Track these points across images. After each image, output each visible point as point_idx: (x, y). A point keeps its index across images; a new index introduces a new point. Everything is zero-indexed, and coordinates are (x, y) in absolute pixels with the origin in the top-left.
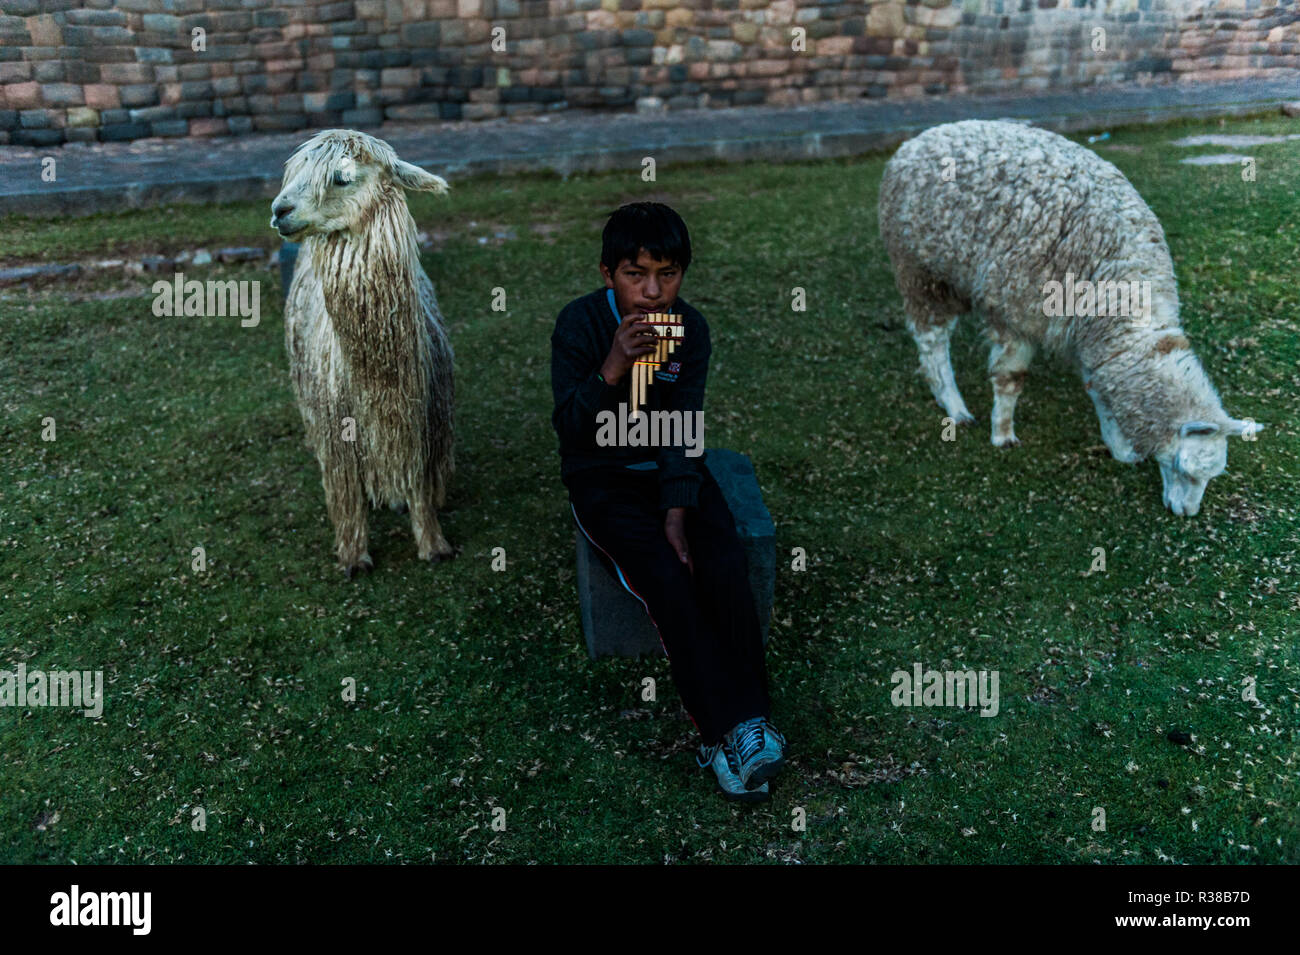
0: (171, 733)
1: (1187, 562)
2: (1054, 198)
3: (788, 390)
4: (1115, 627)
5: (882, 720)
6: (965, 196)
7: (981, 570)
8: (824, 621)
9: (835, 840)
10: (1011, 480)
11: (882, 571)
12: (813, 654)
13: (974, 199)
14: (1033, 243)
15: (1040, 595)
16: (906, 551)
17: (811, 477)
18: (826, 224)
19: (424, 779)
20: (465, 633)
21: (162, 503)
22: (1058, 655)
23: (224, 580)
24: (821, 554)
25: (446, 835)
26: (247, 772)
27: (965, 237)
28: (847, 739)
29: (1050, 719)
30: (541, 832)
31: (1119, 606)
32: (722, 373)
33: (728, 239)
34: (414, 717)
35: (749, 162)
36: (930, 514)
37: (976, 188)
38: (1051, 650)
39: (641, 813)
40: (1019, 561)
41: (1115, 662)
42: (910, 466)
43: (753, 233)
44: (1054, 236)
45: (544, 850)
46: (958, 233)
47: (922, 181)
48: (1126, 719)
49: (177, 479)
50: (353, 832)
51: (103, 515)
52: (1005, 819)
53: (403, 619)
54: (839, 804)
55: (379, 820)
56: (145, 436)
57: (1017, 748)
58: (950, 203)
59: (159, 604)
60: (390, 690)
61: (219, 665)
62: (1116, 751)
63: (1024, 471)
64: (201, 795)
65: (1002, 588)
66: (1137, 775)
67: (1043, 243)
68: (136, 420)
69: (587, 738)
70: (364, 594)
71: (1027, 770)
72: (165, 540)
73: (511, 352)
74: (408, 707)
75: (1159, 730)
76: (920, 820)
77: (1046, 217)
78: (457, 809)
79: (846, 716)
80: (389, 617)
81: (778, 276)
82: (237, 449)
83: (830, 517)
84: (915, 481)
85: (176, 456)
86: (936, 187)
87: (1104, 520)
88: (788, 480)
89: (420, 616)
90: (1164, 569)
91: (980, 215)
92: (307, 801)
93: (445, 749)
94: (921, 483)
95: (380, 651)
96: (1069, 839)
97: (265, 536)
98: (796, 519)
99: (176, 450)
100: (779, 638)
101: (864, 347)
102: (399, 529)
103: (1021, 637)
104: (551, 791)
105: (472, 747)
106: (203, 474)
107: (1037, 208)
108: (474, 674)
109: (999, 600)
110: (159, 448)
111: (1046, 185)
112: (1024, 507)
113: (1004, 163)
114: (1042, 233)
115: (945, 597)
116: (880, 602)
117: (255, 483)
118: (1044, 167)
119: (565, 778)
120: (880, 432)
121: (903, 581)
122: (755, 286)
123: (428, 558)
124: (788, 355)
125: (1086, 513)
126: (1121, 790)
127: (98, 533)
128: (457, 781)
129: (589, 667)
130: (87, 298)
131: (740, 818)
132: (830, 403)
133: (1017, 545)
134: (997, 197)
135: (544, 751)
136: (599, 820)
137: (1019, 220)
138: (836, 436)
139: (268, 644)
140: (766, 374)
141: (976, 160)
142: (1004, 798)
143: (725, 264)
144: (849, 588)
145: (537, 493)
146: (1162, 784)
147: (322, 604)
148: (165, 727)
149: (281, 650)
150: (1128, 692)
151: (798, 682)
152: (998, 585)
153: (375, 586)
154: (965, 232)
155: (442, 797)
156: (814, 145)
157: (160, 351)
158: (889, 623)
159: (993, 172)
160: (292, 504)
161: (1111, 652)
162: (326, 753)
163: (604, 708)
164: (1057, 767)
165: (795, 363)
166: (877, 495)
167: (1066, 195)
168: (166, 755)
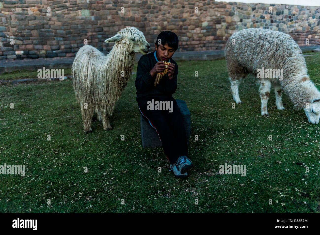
0: (34, 164)
1: (298, 128)
2: (274, 42)
3: (197, 98)
4: (280, 141)
5: (218, 161)
6: (251, 43)
7: (245, 131)
8: (204, 141)
9: (205, 187)
10: (252, 113)
11: (219, 132)
12: (201, 148)
13: (253, 44)
14: (269, 53)
15: (260, 135)
16: (226, 127)
17: (202, 114)
18: (207, 70)
19: (97, 173)
20: (112, 144)
21: (45, 121)
22: (266, 147)
23: (56, 134)
24: (204, 128)
25: (100, 185)
26: (51, 172)
27: (251, 54)
28: (209, 166)
29: (264, 160)
30: (125, 185)
31: (281, 137)
32: (181, 96)
33: (184, 73)
34: (96, 161)
35: (190, 61)
36: (232, 120)
37: (254, 41)
38: (263, 146)
39: (153, 181)
40: (255, 129)
41: (280, 149)
42: (227, 111)
43: (190, 72)
44: (274, 51)
45: (125, 189)
46: (249, 53)
47: (239, 42)
48: (284, 160)
49: (50, 116)
50: (75, 184)
51: (31, 123)
52: (252, 182)
53: (98, 141)
54: (207, 179)
55: (83, 182)
56: (44, 108)
57: (255, 167)
58: (247, 46)
59: (39, 139)
60: (91, 155)
61: (50, 151)
62: (282, 167)
63: (255, 111)
64: (38, 177)
65: (250, 134)
66: (288, 172)
67: (271, 53)
68: (43, 105)
69: (140, 165)
70: (89, 137)
71: (258, 171)
72: (44, 127)
73: (132, 93)
74: (95, 158)
75: (294, 162)
76: (229, 183)
77: (272, 47)
78: (104, 180)
79: (209, 160)
80: (94, 141)
81: (196, 79)
82: (65, 111)
83: (206, 121)
84: (228, 114)
85: (50, 112)
86: (243, 42)
87: (276, 120)
88: (196, 114)
89: (102, 141)
90: (292, 130)
91: (255, 48)
92: (65, 178)
93: (103, 167)
94: (229, 114)
95: (90, 147)
96: (271, 186)
97: (68, 126)
98: (198, 121)
99: (51, 111)
100: (192, 144)
101: (216, 90)
102: (100, 124)
103: (255, 144)
104: (129, 176)
105: (110, 167)
106: (56, 115)
107: (269, 45)
108: (113, 152)
109: (249, 137)
110: (47, 110)
111: (272, 39)
112: (255, 118)
113: (261, 35)
114: (271, 51)
115: (236, 137)
116: (219, 138)
117: (68, 117)
118: (271, 35)
119: (133, 173)
120: (219, 105)
121: (225, 134)
122: (190, 81)
123: (106, 129)
124: (197, 92)
125: (271, 119)
126: (284, 175)
127: (28, 126)
128: (105, 174)
129: (143, 150)
130: (38, 85)
131: (179, 182)
132: (207, 100)
133: (254, 125)
134: (259, 43)
135: (128, 167)
136: (141, 182)
137: (265, 48)
138: (208, 106)
139: (63, 147)
140: (192, 96)
141: (254, 35)
142: (252, 177)
143: (183, 77)
144: (210, 135)
145: (135, 118)
146: (296, 174)
147: (78, 138)
148: (33, 163)
149: (66, 148)
150: (285, 154)
151: (197, 153)
152: (249, 134)
153: (92, 135)
154: (251, 52)
155: (100, 177)
156: (205, 57)
157: (52, 93)
158: (221, 142)
159: (258, 37)
160: (76, 120)
161: (279, 147)
162: (72, 168)
163: (145, 159)
164: (266, 170)
165: (199, 94)
166: (218, 117)
167: (277, 41)
168: (32, 169)
